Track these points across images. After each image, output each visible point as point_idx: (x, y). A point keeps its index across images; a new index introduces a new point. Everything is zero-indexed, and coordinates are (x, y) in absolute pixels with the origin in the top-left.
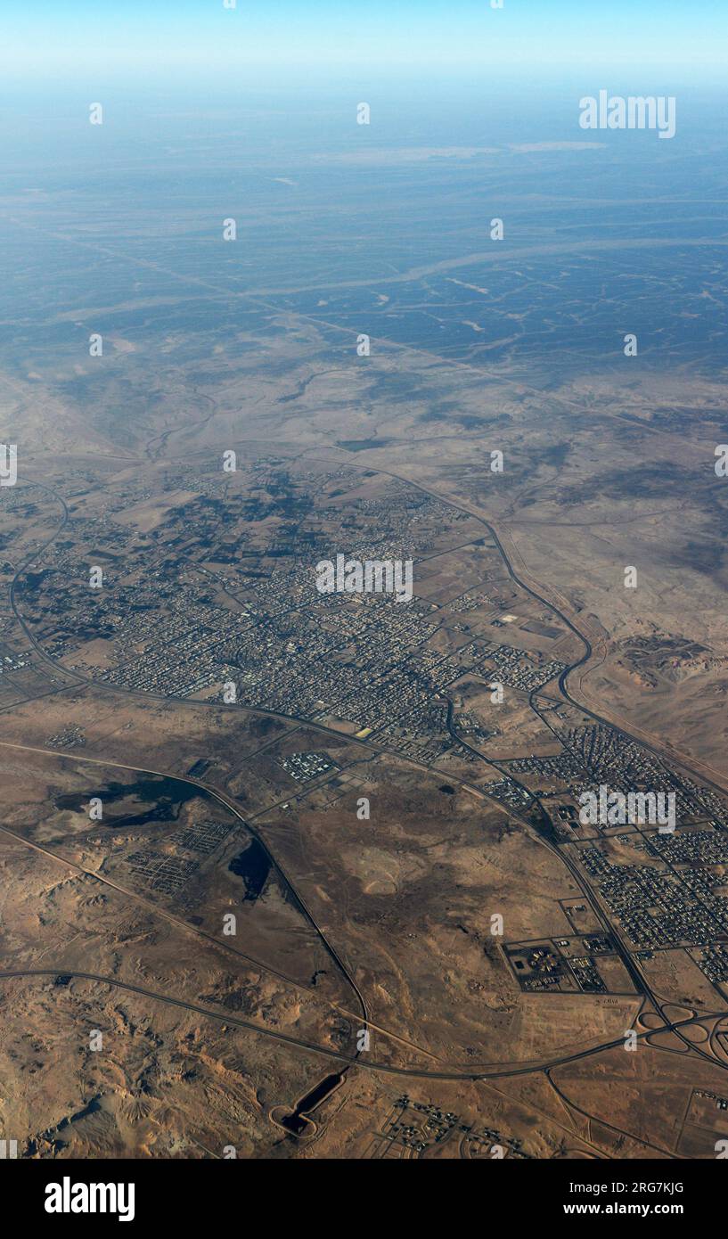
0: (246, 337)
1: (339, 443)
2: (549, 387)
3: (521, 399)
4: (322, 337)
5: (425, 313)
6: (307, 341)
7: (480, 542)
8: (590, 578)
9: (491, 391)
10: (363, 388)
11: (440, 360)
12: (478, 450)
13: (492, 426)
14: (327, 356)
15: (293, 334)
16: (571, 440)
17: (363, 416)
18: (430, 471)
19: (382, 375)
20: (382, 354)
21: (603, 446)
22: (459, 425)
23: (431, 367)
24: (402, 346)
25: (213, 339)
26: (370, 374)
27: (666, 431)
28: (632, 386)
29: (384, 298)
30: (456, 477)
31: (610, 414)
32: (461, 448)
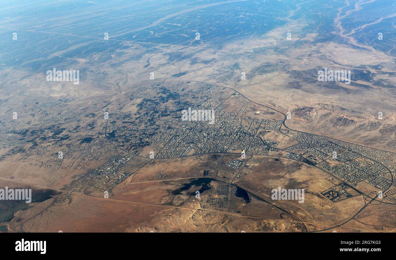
0: (119, 51)
1: (173, 76)
2: (220, 49)
3: (214, 53)
4: (142, 47)
5: (167, 34)
6: (139, 48)
7: (234, 94)
8: (271, 97)
9: (205, 53)
10: (167, 59)
11: (183, 47)
12: (214, 69)
13: (212, 62)
14: (148, 52)
15: (133, 47)
16: (237, 62)
17: (173, 67)
18: (205, 78)
19: (169, 54)
20: (164, 48)
21: (247, 62)
22: (203, 64)
23: (182, 49)
24: (168, 45)
25: (109, 53)
26: (165, 54)
27: (260, 54)
28: (242, 44)
29: (152, 32)
30: (214, 78)
31: (242, 53)
32: (209, 70)
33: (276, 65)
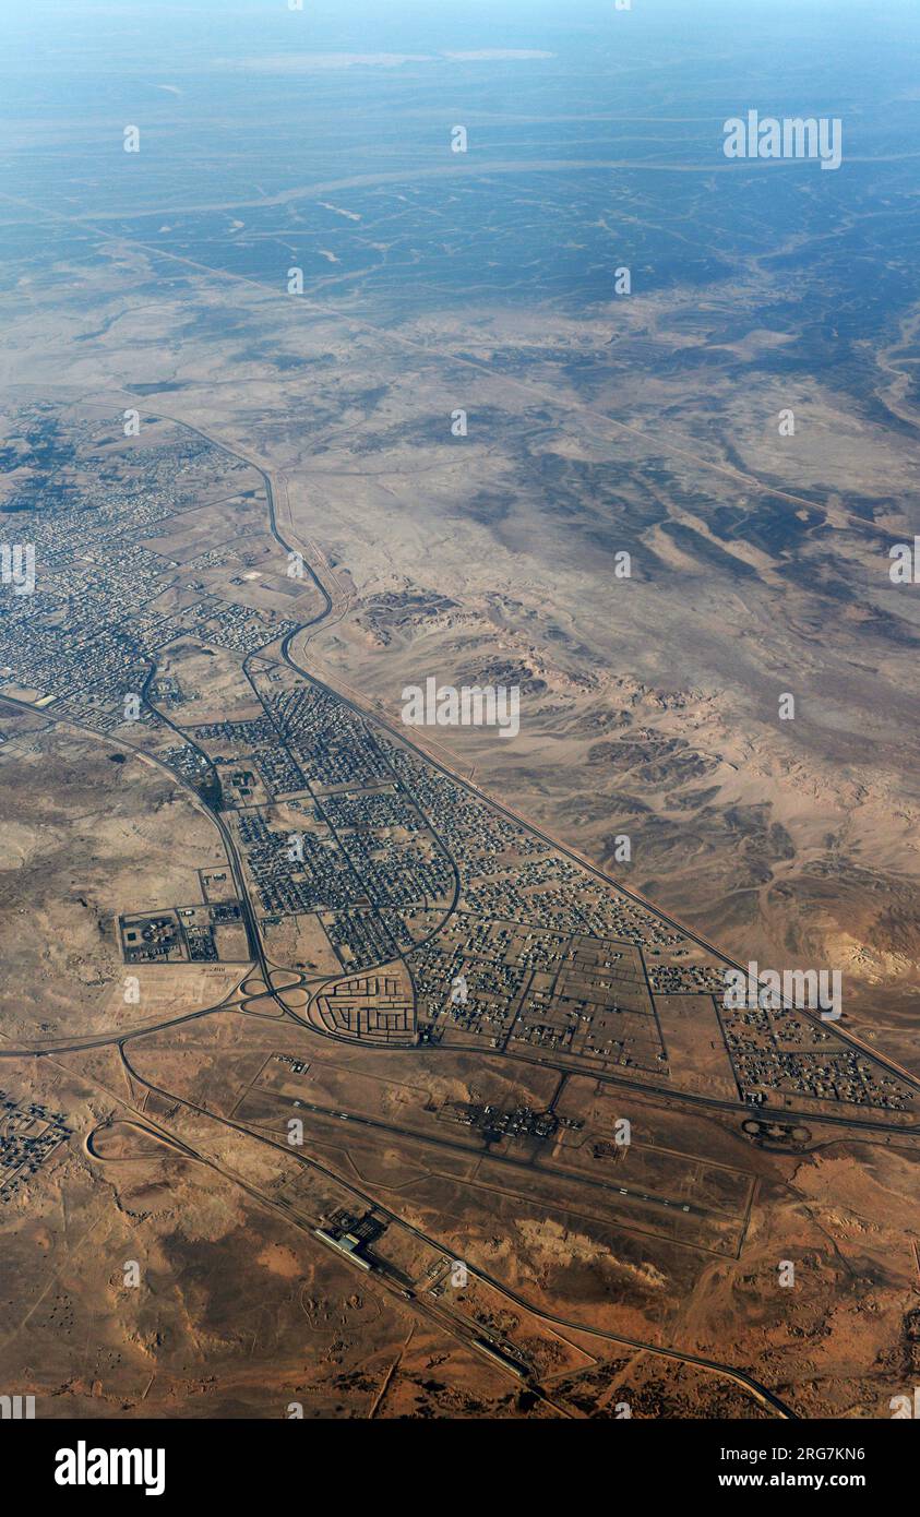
0: (63, 267)
1: (128, 387)
2: (393, 324)
3: (353, 337)
4: (150, 268)
5: (279, 241)
6: (134, 272)
7: (250, 494)
8: (357, 530)
9: (321, 329)
10: (177, 325)
11: (277, 294)
12: (284, 393)
13: (310, 367)
14: (149, 289)
15: (119, 264)
16: (392, 383)
17: (167, 356)
18: (221, 417)
19: (204, 311)
20: (213, 287)
21: (426, 389)
22: (274, 366)
23: (265, 301)
24: (239, 278)
25: (22, 269)
26: (192, 309)
27: (502, 373)
28: (481, 324)
29: (239, 224)
30: (249, 423)
31: (447, 354)
32: (266, 391)
33: (514, 420)
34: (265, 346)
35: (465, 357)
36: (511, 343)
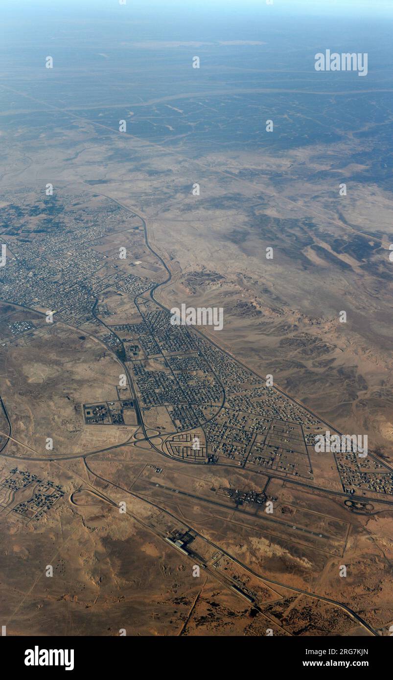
0: (57, 130)
1: (86, 181)
2: (196, 157)
3: (180, 162)
4: (95, 131)
5: (149, 121)
6: (88, 133)
7: (137, 228)
8: (182, 245)
9: (167, 159)
10: (106, 156)
11: (148, 143)
12: (151, 186)
13: (162, 175)
14: (95, 140)
15: (82, 129)
16: (196, 183)
17: (102, 169)
18: (125, 195)
19: (118, 150)
20: (121, 140)
21: (211, 185)
22: (146, 174)
23: (142, 147)
24: (132, 136)
25: (41, 131)
26: (112, 149)
27: (243, 179)
28: (234, 158)
29: (132, 113)
30: (137, 198)
31: (219, 171)
32: (143, 185)
33: (248, 200)
34: (144, 165)
35: (227, 172)
36: (247, 167)
